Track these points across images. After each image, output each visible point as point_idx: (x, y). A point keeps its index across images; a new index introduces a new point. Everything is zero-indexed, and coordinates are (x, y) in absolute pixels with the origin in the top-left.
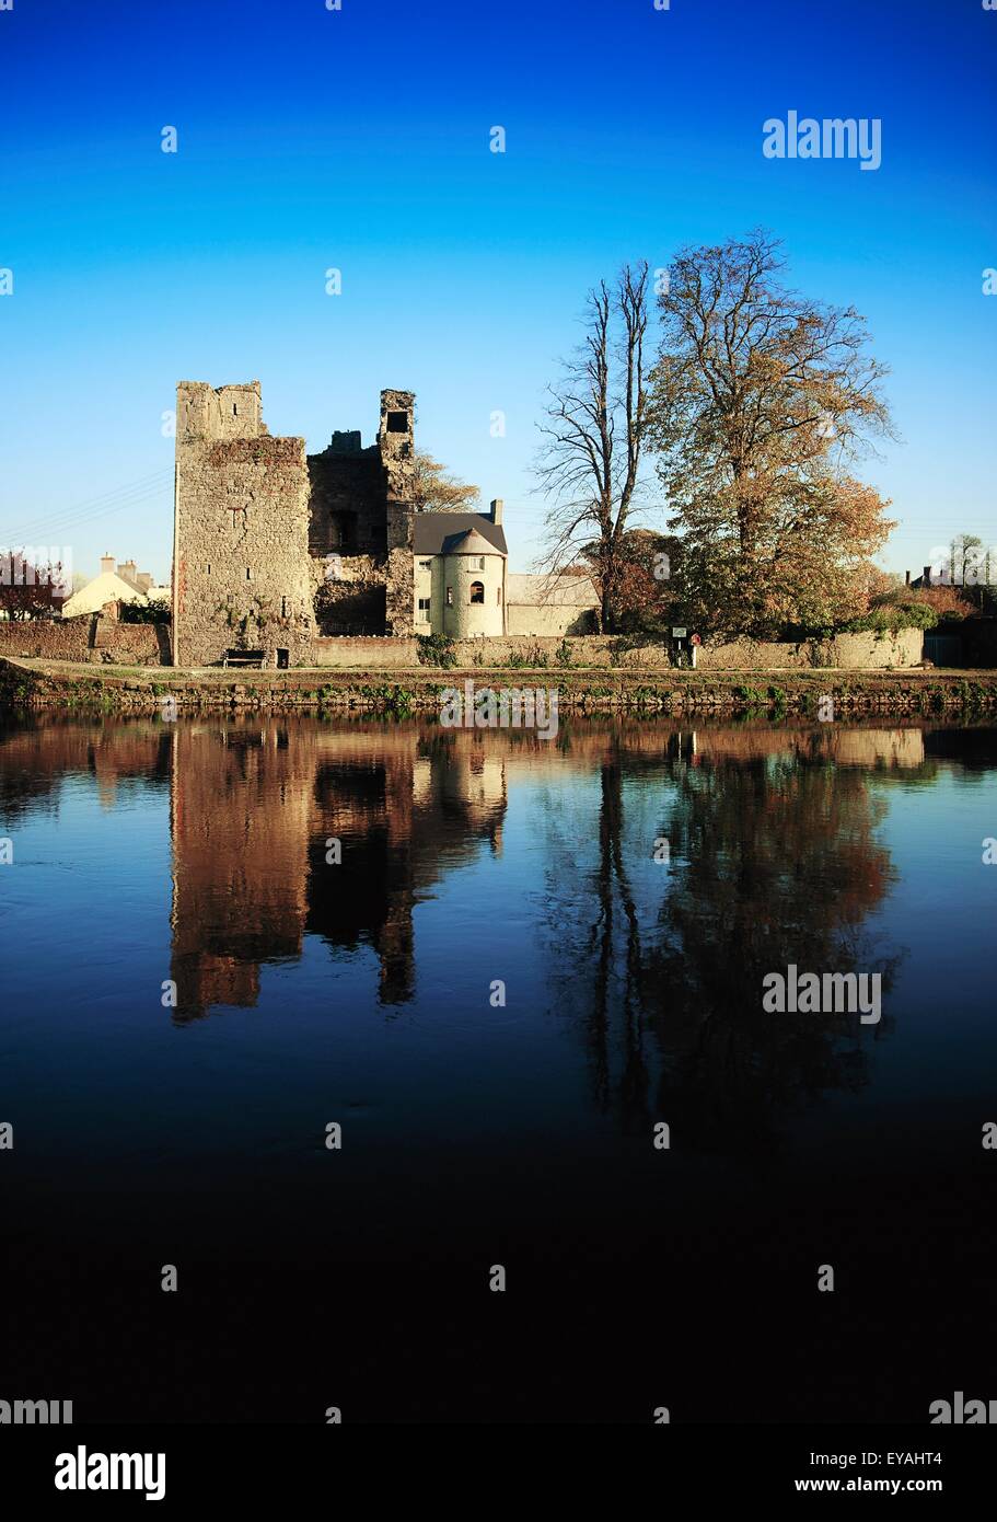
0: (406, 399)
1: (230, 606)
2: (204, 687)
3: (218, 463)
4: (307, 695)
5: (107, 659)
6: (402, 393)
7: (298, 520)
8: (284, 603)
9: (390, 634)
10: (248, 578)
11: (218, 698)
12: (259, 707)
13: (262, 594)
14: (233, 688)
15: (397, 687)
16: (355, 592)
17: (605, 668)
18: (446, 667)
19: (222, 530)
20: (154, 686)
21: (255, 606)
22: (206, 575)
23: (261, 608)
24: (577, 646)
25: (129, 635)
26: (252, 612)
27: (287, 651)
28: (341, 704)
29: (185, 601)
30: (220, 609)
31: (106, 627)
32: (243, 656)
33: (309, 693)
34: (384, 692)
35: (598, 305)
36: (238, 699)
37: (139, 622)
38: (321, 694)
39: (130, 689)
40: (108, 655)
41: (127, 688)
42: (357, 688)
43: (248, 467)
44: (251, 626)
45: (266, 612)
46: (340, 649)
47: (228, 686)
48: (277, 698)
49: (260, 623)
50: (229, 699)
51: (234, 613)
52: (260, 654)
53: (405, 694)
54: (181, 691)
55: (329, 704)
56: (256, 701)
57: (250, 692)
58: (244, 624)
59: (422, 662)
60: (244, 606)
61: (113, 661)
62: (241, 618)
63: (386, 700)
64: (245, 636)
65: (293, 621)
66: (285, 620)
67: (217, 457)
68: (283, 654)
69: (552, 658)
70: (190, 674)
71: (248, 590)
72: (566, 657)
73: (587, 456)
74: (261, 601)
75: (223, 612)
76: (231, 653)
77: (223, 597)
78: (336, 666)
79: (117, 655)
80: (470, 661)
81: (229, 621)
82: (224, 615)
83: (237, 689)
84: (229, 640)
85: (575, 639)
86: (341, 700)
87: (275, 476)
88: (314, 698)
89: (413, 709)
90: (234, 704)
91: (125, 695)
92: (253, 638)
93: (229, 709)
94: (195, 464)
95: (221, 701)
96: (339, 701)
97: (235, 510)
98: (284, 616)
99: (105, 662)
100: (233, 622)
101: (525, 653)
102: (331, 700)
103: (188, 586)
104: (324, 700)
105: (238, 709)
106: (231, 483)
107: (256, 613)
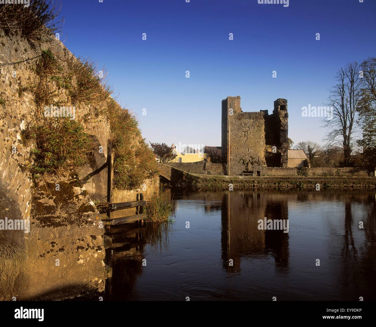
0: (285, 101)
1: (244, 159)
2: (246, 181)
3: (240, 119)
4: (275, 184)
5: (209, 173)
6: (284, 99)
7: (262, 135)
8: (259, 158)
9: (282, 167)
10: (249, 151)
11: (250, 184)
12: (261, 187)
13: (252, 155)
14: (254, 182)
15: (300, 182)
16: (271, 155)
17: (351, 176)
18: (306, 176)
19: (241, 138)
20: (232, 181)
21: (250, 159)
22: (236, 150)
23: (252, 159)
24: (341, 170)
25: (215, 167)
26: (250, 160)
27: (260, 171)
28: (285, 186)
29: (231, 157)
30: (241, 159)
31: (208, 164)
32: (247, 172)
33: (276, 183)
34: (297, 183)
35: (341, 75)
36: (255, 185)
37: (217, 163)
38: (279, 183)
39: (225, 182)
40: (209, 172)
41: (224, 181)
42: (289, 182)
43: (248, 120)
44: (249, 164)
45: (254, 160)
46: (275, 171)
47: (252, 181)
48: (267, 184)
49: (252, 164)
50: (253, 185)
51: (245, 161)
52: (252, 172)
53: (303, 183)
54: (239, 182)
55: (281, 186)
56: (260, 185)
57: (259, 182)
58: (247, 164)
59: (298, 175)
60: (248, 158)
61: (210, 174)
62: (247, 162)
63: (297, 185)
64: (248, 167)
65: (261, 163)
66: (259, 163)
67: (239, 117)
68: (258, 172)
69: (335, 174)
70: (239, 178)
71: (249, 154)
72: (338, 173)
73: (339, 117)
74: (252, 157)
75: (242, 160)
76: (244, 172)
77: (242, 156)
78: (274, 176)
79: (212, 172)
80: (312, 174)
81: (243, 163)
82: (242, 161)
83: (255, 182)
84: (243, 168)
85: (341, 168)
86: (285, 185)
87: (256, 122)
88: (277, 184)
89: (304, 187)
90: (254, 186)
91: (223, 183)
92: (250, 167)
93: (253, 187)
94: (233, 119)
95: (250, 185)
96: (284, 185)
97: (244, 132)
98: (259, 161)
99: (208, 174)
100: (245, 163)
101: (327, 172)
102: (282, 185)
103: (232, 153)
104: (280, 185)
105: (255, 187)
106: (243, 125)
107: (251, 161)
